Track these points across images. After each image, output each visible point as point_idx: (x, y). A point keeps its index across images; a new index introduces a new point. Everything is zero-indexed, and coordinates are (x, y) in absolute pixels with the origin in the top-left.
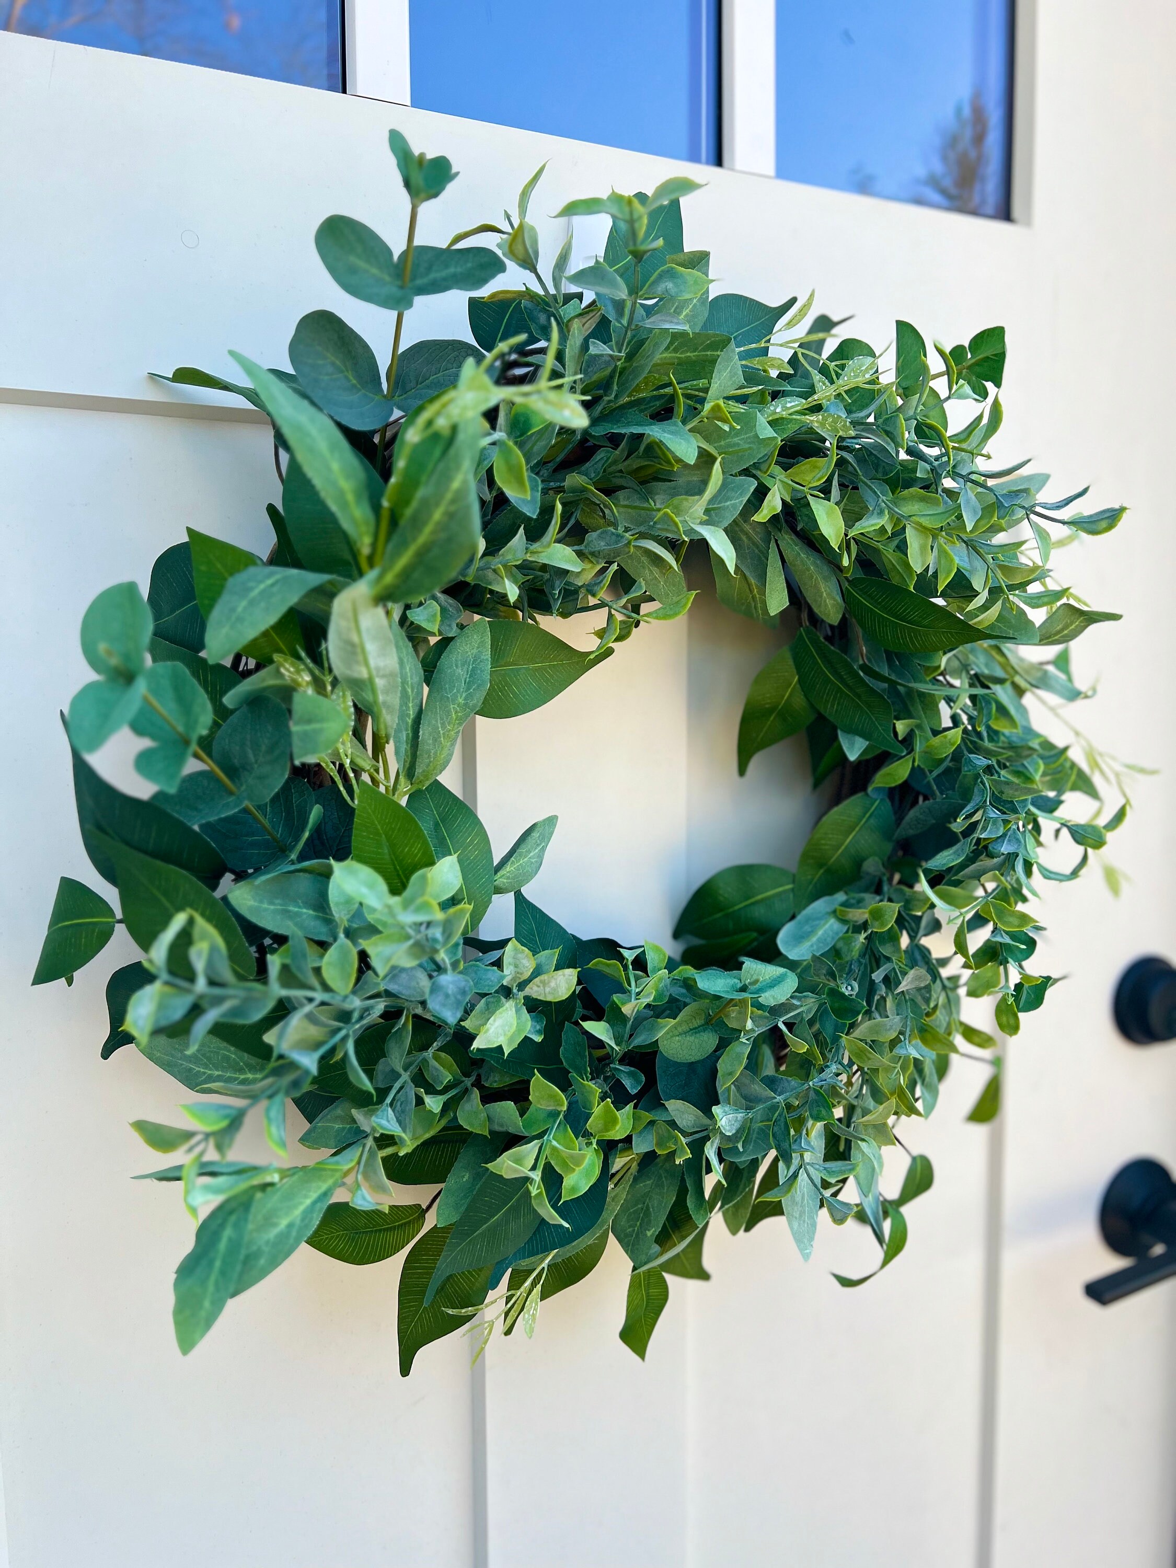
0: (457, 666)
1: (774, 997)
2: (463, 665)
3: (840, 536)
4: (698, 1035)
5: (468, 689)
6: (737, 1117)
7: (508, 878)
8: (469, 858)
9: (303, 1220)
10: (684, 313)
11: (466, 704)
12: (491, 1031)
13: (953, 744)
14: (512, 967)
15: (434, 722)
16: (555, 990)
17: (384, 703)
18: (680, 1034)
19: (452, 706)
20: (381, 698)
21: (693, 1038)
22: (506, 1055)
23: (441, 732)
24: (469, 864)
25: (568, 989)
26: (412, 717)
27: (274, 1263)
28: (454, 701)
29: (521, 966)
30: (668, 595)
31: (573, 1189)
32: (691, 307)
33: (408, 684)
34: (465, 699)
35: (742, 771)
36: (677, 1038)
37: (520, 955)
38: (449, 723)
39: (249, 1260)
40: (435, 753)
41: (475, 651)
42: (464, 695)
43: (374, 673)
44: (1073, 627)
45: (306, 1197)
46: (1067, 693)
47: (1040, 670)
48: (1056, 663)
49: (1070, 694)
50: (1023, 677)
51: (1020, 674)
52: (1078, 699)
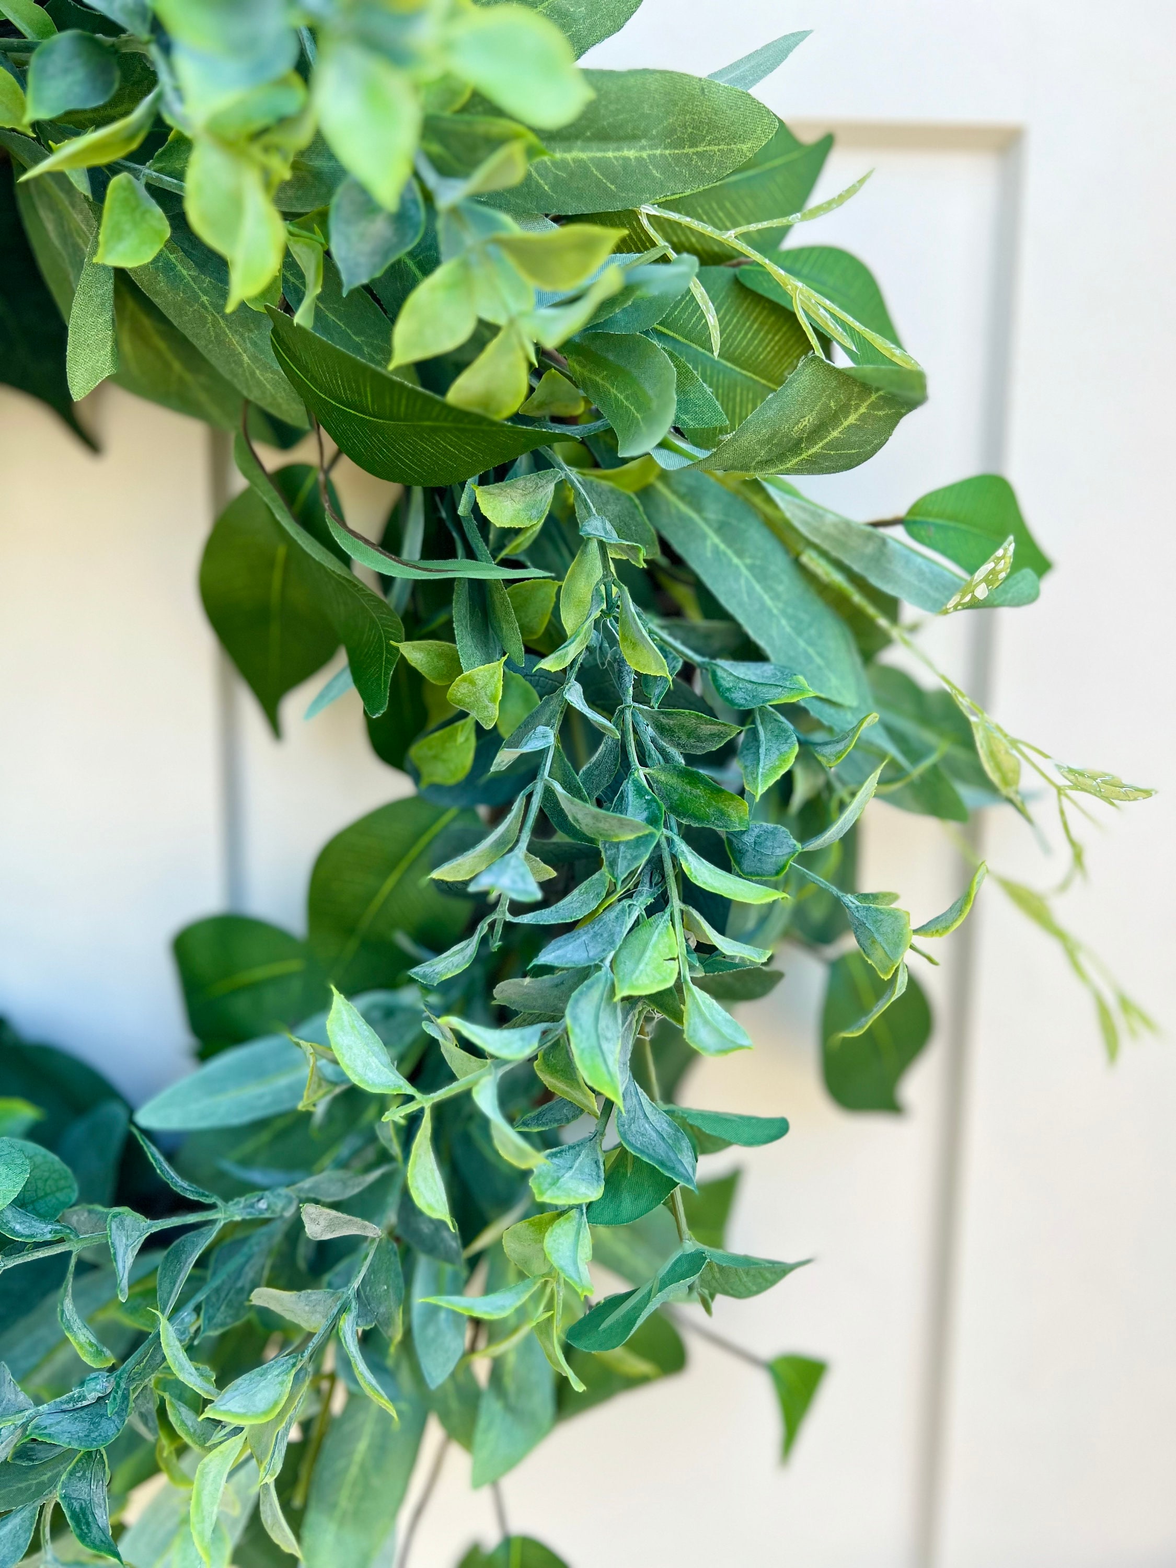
46: (932, 593)
47: (869, 537)
48: (915, 522)
49: (937, 595)
50: (824, 554)
51: (816, 547)
52: (951, 604)
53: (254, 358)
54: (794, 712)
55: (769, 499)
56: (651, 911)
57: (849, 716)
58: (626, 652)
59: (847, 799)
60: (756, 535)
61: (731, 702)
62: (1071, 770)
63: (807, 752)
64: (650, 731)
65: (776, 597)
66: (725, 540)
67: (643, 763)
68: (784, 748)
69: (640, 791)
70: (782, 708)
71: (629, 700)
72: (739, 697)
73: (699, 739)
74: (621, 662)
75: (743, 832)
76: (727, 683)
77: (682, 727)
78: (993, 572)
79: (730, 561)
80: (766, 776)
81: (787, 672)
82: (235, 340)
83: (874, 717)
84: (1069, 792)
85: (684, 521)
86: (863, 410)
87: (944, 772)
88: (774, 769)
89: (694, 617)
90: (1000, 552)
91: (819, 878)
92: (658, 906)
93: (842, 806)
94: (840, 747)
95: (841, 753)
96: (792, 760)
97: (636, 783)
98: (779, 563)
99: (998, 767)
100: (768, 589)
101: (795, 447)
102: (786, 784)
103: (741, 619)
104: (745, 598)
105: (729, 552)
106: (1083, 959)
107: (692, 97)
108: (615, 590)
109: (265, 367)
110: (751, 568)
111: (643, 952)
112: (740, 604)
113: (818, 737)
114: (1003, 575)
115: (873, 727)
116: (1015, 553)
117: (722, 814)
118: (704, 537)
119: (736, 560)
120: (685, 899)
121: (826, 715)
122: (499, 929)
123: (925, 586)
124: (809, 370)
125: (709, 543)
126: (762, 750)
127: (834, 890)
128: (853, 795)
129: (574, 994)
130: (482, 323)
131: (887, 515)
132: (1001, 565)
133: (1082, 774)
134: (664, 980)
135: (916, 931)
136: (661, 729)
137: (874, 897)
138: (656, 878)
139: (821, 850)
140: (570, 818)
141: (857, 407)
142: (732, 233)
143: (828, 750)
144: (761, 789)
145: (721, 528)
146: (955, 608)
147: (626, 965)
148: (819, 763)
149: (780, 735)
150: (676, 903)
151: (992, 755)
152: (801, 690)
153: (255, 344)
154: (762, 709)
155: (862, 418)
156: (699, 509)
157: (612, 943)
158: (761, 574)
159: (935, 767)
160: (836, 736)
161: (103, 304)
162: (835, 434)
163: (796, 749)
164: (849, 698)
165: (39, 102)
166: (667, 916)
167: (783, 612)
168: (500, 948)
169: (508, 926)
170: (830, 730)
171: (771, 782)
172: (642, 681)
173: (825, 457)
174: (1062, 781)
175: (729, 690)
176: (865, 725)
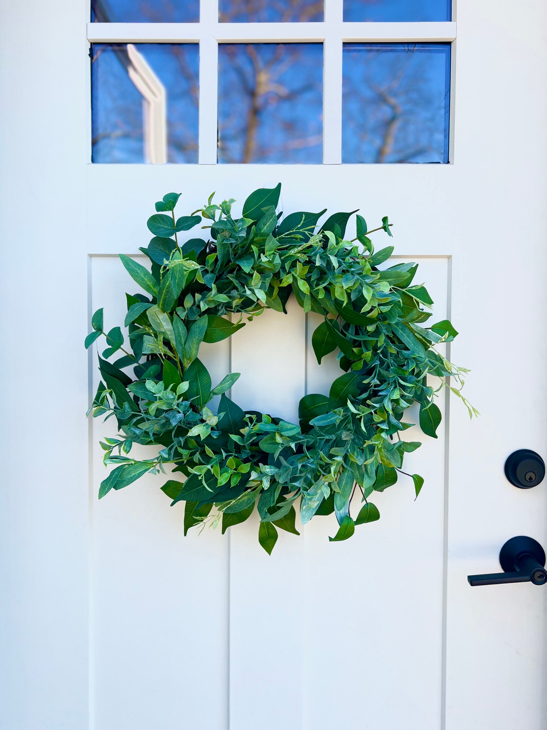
0: (196, 328)
1: (287, 434)
2: (198, 328)
3: (308, 290)
4: (274, 445)
5: (199, 335)
6: (275, 470)
7: (218, 390)
8: (204, 383)
9: (138, 475)
10: (268, 224)
11: (198, 339)
12: (193, 431)
13: (369, 357)
14: (206, 415)
15: (189, 344)
16: (212, 422)
17: (171, 338)
18: (268, 444)
19: (194, 339)
20: (170, 337)
21: (272, 445)
22: (202, 440)
23: (192, 346)
24: (203, 385)
25: (216, 422)
26: (183, 342)
27: (128, 484)
28: (195, 337)
29: (209, 415)
30: (275, 306)
31: (221, 483)
32: (270, 222)
33: (181, 333)
34: (198, 337)
35: (320, 363)
36: (266, 445)
37: (208, 412)
38: (194, 344)
39: (122, 482)
40: (191, 352)
41: (203, 324)
42: (198, 336)
43: (166, 330)
44: (422, 317)
45: (141, 469)
46: (436, 340)
47: (426, 331)
48: (433, 329)
49: (437, 340)
50: (418, 333)
51: (417, 332)
52: (439, 342)
53: (330, 306)
54: (414, 358)
55: (409, 325)
56: (394, 388)
57: (423, 359)
58: (388, 349)
59: (423, 372)
60: (407, 330)
61: (404, 357)
62: (459, 368)
63: (417, 365)
64: (392, 361)
65: (411, 340)
66: (402, 331)
67: (392, 366)
68: (413, 364)
69: (392, 370)
70: (413, 358)
71: (389, 357)
72: (406, 356)
73: (401, 362)
74: (387, 351)
75: (407, 377)
76: (404, 354)
77: (398, 361)
78: (445, 337)
79: (403, 335)
80: (411, 368)
81: (413, 352)
82: (327, 303)
83: (427, 359)
84: (459, 371)
85: (396, 328)
86: (424, 315)
87: (439, 368)
88: (412, 367)
89: (397, 343)
90: (446, 334)
91: (420, 385)
92: (395, 387)
93: (422, 373)
94: (422, 364)
95: (422, 365)
96: (415, 366)
97: (391, 369)
98: (411, 335)
99: (447, 367)
100: (410, 339)
101: (414, 320)
102: (413, 370)
103: (405, 344)
104: (406, 341)
105: (403, 333)
106: (465, 401)
107: (399, 273)
108: (387, 340)
109: (332, 307)
110: (407, 336)
111: (394, 393)
112: (405, 342)
113: (418, 363)
114: (447, 337)
115: (427, 361)
116: (449, 334)
117: (404, 374)
118: (399, 331)
119: (404, 334)
120: (399, 386)
121: (420, 359)
122: (372, 390)
123: (435, 339)
124: (416, 310)
125: (400, 332)
126: (410, 364)
127: (422, 386)
128: (424, 372)
129: (385, 399)
130: (372, 306)
131: (428, 327)
132: (446, 336)
133: (460, 368)
134: (397, 397)
135: (434, 392)
136: (394, 361)
137: (428, 387)
138: (395, 383)
139: (419, 380)
140: (382, 374)
141: (423, 315)
142: (404, 290)
143: (420, 364)
144: (410, 370)
145: (402, 329)
146: (440, 342)
147: (391, 395)
148: (419, 367)
149: (413, 362)
150: (398, 387)
151: (446, 365)
152: (416, 355)
153: (330, 303)
154: (409, 358)
155: (424, 316)
156: (398, 327)
157: (390, 392)
158: (408, 336)
159: (438, 367)
160: (421, 362)
161: (309, 299)
162: (420, 318)
163: (415, 364)
164: (423, 357)
165: (313, 279)
166: (397, 389)
167: (412, 343)
168: (372, 393)
169: (373, 389)
170: (420, 361)
171: (412, 369)
172: (391, 353)
173: (418, 321)
174: (458, 369)
175: (404, 355)
176: (426, 360)
